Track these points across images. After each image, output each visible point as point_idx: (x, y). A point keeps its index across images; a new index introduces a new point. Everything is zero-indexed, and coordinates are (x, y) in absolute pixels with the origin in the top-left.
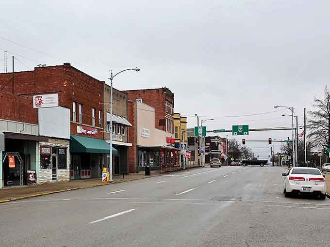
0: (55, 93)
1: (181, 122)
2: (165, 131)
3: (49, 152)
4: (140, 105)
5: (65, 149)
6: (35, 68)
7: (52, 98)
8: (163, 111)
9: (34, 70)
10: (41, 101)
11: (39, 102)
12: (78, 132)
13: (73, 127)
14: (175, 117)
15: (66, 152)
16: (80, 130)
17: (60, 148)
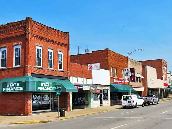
0: (98, 63)
1: (171, 75)
2: (163, 80)
3: (98, 92)
4: (148, 68)
5: (107, 90)
6: (93, 51)
7: (97, 65)
8: (161, 70)
9: (92, 52)
10: (92, 67)
11: (91, 67)
12: (114, 82)
13: (112, 79)
14: (168, 72)
15: (107, 91)
16: (115, 81)
17: (104, 90)
